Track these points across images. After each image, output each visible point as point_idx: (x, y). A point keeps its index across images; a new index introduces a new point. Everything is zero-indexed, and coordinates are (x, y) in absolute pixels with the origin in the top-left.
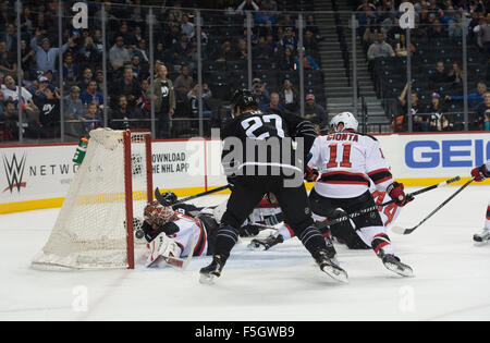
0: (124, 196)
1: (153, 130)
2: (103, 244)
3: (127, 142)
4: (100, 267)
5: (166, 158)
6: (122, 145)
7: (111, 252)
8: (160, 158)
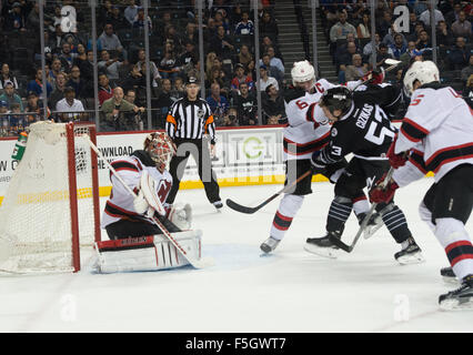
0: (68, 194)
1: (97, 122)
2: (46, 247)
3: (70, 135)
4: (43, 271)
5: (112, 152)
6: (64, 139)
7: (56, 255)
8: (105, 152)
